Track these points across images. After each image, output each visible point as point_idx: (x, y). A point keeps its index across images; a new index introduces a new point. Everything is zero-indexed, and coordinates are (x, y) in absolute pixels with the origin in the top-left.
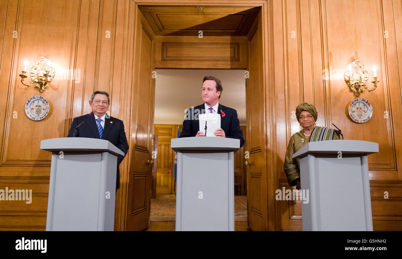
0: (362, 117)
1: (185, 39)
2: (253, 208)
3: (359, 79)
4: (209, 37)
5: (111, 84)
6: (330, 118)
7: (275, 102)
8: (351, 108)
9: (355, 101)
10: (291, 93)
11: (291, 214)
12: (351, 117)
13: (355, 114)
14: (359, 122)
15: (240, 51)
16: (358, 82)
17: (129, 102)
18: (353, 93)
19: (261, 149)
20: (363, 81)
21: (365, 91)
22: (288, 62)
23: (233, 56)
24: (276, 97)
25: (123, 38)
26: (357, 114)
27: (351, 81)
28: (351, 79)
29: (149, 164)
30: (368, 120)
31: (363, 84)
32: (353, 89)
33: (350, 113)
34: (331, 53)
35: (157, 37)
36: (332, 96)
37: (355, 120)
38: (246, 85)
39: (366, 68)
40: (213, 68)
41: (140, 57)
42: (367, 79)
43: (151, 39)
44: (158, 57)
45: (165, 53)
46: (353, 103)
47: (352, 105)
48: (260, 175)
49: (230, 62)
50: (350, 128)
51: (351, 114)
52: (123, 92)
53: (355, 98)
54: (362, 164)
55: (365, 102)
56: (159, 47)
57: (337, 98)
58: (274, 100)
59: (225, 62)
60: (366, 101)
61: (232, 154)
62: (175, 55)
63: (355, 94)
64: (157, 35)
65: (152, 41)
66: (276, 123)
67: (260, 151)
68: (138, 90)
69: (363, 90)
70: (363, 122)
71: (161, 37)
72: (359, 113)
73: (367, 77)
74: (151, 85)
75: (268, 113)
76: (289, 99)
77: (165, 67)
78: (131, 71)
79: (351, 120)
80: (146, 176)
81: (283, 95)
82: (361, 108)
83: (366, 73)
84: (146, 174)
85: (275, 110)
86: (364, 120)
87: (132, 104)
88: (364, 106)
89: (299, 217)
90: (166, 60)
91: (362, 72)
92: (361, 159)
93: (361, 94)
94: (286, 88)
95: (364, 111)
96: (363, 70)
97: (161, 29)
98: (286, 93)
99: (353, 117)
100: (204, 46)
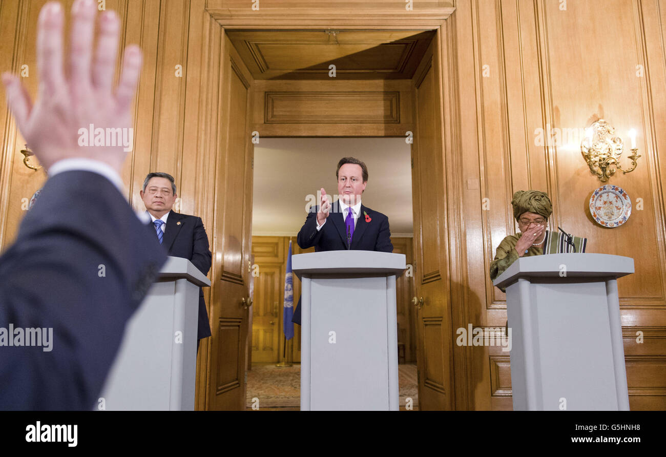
0: (613, 217)
1: (306, 85)
2: (428, 379)
3: (606, 153)
4: (346, 81)
5: (179, 164)
6: (559, 219)
7: (463, 193)
8: (594, 202)
9: (601, 189)
10: (491, 176)
11: (494, 387)
12: (595, 218)
13: (602, 212)
14: (609, 226)
15: (401, 105)
16: (605, 156)
17: (211, 196)
18: (597, 177)
19: (441, 276)
20: (613, 156)
21: (618, 173)
22: (484, 124)
23: (389, 113)
24: (465, 185)
25: (200, 86)
26: (605, 213)
27: (592, 157)
28: (593, 153)
29: (245, 304)
30: (623, 222)
31: (613, 161)
32: (597, 169)
33: (592, 211)
34: (557, 109)
35: (256, 81)
36: (561, 183)
37: (601, 222)
38: (412, 165)
39: (619, 134)
40: (354, 135)
41: (229, 118)
42: (619, 152)
43: (246, 86)
44: (259, 117)
45: (270, 110)
46: (596, 193)
47: (596, 197)
48: (438, 321)
49: (383, 125)
50: (593, 236)
51: (594, 213)
52: (201, 179)
53: (601, 186)
54: (608, 292)
55: (617, 192)
56: (259, 98)
57: (571, 185)
58: (461, 189)
59: (375, 126)
60: (620, 190)
61: (393, 278)
62: (288, 114)
63: (599, 178)
64: (256, 79)
65: (247, 89)
66: (465, 230)
67: (439, 278)
68: (226, 176)
69: (614, 172)
70: (615, 225)
71: (264, 82)
72: (608, 211)
73: (620, 149)
74: (246, 165)
75: (451, 212)
76: (488, 188)
77: (271, 135)
78: (213, 144)
79: (595, 223)
80: (239, 326)
81: (477, 181)
82: (611, 203)
83: (618, 143)
84: (240, 322)
85: (463, 208)
86: (617, 223)
87: (216, 199)
88: (616, 198)
89: (508, 392)
90: (272, 123)
91: (612, 139)
92: (607, 285)
93: (611, 178)
94: (482, 168)
95: (617, 207)
96: (613, 137)
97: (262, 68)
98: (483, 178)
99: (598, 219)
100: (338, 98)
